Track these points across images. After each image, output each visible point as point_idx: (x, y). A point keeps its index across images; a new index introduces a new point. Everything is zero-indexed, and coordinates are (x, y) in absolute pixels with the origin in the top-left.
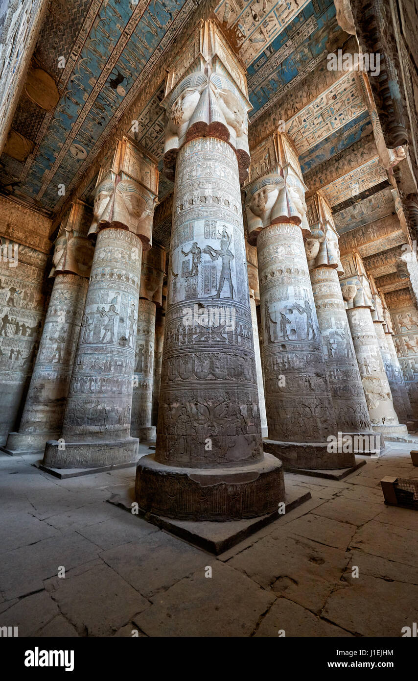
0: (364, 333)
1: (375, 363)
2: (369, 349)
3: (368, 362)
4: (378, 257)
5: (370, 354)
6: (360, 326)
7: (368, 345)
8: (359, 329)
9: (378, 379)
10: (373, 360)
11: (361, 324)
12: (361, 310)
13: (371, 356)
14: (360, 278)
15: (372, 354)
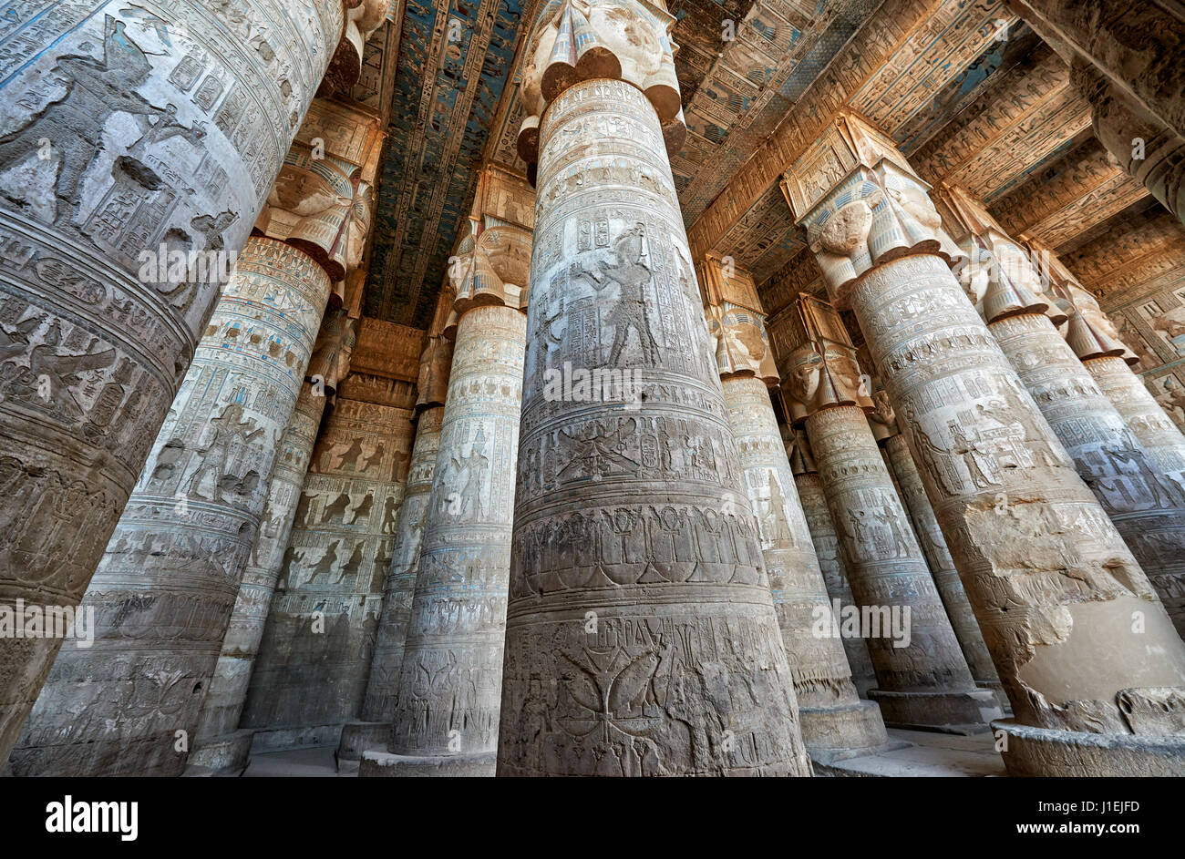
0: (930, 337)
1: (1004, 434)
2: (962, 387)
3: (970, 436)
4: (963, 131)
5: (970, 404)
6: (907, 315)
7: (955, 371)
8: (909, 326)
9: (1036, 501)
10: (992, 424)
11: (911, 310)
12: (903, 267)
13: (975, 412)
14: (876, 175)
15: (980, 401)
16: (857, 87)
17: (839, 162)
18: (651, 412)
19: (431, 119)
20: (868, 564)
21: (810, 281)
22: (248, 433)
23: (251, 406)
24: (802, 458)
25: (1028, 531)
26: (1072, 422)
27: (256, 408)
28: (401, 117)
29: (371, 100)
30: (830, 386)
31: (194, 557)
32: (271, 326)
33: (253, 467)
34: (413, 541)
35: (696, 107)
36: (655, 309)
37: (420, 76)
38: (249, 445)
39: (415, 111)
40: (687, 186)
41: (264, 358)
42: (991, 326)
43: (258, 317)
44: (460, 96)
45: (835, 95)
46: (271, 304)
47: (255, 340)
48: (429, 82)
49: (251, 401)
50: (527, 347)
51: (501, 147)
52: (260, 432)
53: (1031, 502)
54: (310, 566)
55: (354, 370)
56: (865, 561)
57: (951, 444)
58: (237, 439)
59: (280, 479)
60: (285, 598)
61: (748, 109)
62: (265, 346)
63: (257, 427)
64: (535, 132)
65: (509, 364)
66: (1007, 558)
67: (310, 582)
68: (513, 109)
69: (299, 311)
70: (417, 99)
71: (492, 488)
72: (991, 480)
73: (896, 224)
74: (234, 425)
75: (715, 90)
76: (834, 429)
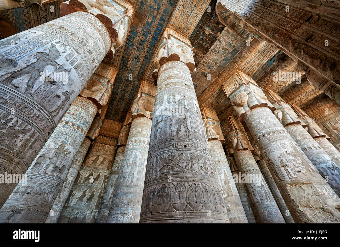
0: (268, 130)
1: (295, 161)
2: (280, 146)
3: (285, 161)
4: (269, 75)
5: (283, 151)
6: (261, 124)
7: (277, 141)
8: (262, 127)
9: (309, 184)
10: (291, 157)
11: (262, 122)
12: (258, 110)
13: (285, 153)
14: (248, 85)
15: (286, 150)
16: (240, 64)
17: (238, 82)
18: (188, 151)
19: (130, 68)
20: (258, 204)
21: (232, 113)
22: (66, 153)
23: (68, 145)
24: (233, 166)
25: (308, 194)
26: (315, 158)
27: (70, 145)
28: (122, 68)
29: (115, 63)
30: (240, 144)
31: (40, 195)
32: (79, 121)
33: (65, 164)
34: (111, 190)
35: (199, 68)
36: (189, 120)
37: (128, 58)
38: (65, 157)
39: (126, 66)
40: (197, 87)
41: (75, 130)
42: (285, 127)
43: (75, 118)
44: (138, 63)
45: (235, 66)
46: (80, 115)
47: (73, 125)
48: (130, 60)
49: (69, 143)
50: (152, 130)
51: (148, 75)
52: (69, 153)
53: (307, 184)
54: (77, 198)
55: (100, 134)
56: (257, 203)
57: (279, 163)
58: (62, 155)
59: (73, 168)
60: (67, 210)
61: (212, 68)
62: (76, 127)
63: (69, 151)
64: (157, 73)
65: (146, 134)
66: (303, 204)
67: (76, 204)
68: (152, 66)
69: (87, 117)
70: (127, 64)
71: (138, 173)
72: (294, 176)
73: (255, 99)
74: (62, 150)
75: (204, 64)
76: (242, 157)
